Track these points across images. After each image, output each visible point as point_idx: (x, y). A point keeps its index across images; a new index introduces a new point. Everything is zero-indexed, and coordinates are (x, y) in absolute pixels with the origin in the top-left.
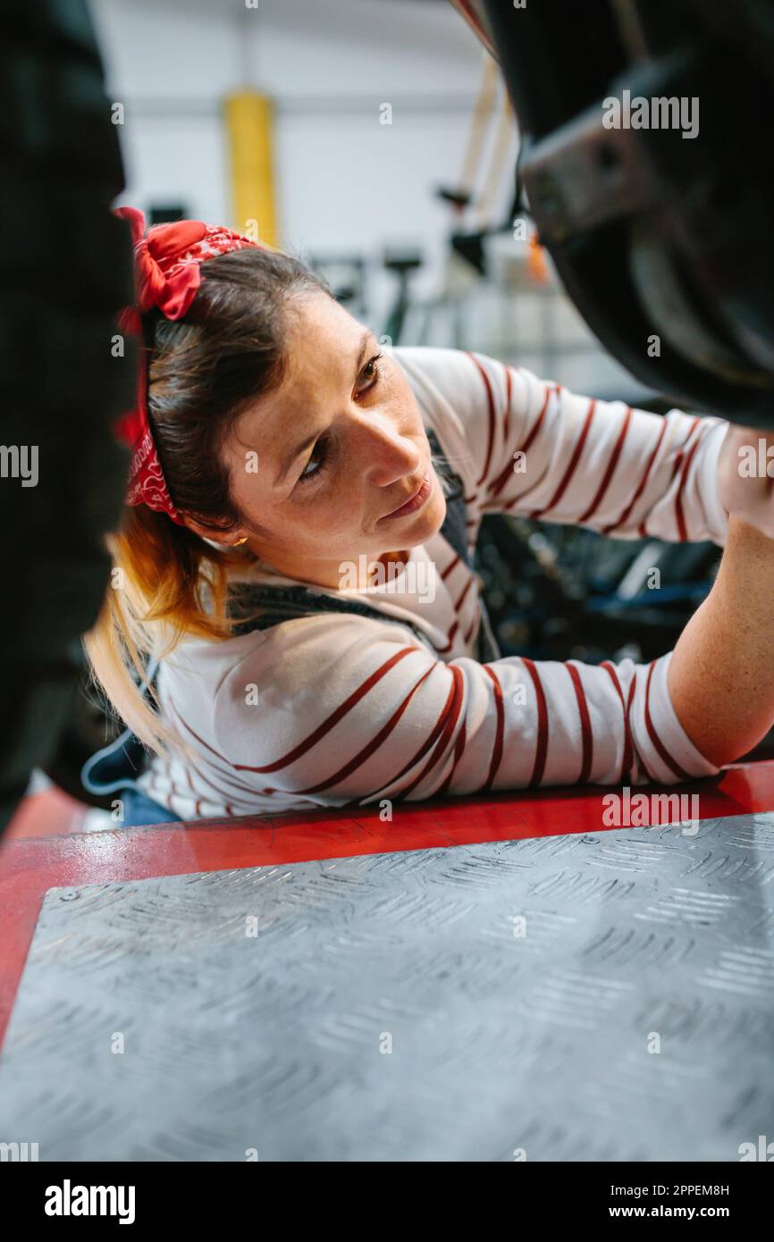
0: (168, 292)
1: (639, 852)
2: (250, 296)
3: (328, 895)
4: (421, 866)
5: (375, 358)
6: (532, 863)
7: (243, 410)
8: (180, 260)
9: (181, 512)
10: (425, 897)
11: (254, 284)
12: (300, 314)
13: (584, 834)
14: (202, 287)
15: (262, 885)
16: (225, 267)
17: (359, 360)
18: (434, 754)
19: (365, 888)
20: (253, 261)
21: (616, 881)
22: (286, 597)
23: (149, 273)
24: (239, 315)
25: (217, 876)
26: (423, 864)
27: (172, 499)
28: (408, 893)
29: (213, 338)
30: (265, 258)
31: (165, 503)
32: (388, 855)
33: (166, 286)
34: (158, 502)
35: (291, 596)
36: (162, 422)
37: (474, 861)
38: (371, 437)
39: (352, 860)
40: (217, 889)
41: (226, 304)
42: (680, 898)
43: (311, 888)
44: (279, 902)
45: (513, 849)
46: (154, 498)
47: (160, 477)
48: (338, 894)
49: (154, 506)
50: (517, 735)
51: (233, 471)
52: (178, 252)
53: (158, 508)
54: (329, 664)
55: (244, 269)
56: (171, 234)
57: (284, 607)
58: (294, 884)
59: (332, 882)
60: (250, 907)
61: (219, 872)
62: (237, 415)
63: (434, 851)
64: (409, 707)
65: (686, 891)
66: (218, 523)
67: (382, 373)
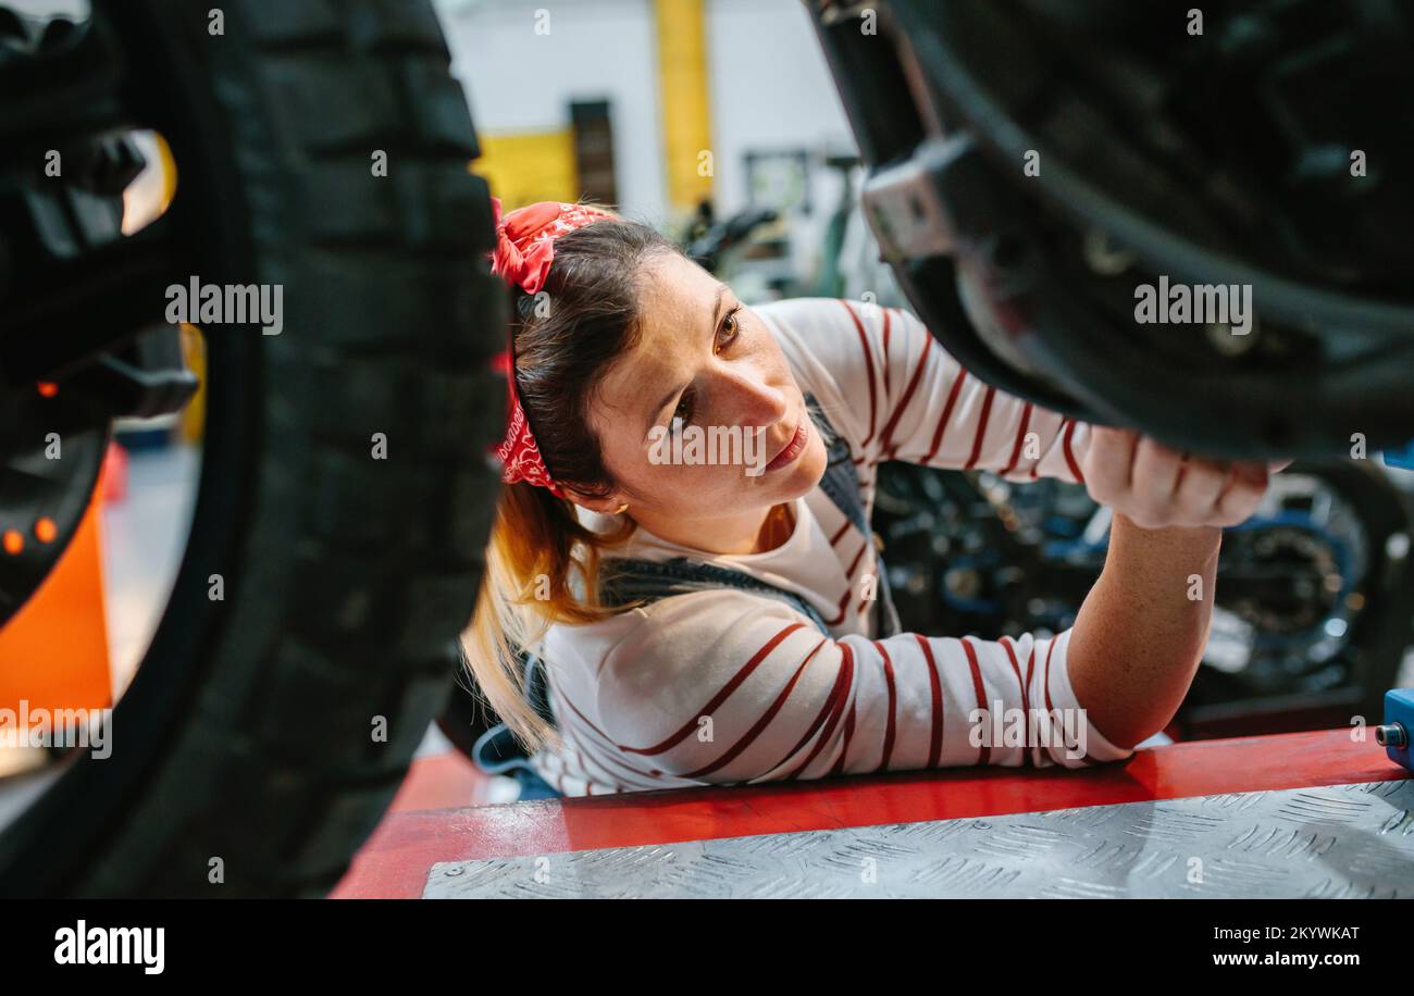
0: (526, 269)
1: (1029, 837)
2: (601, 264)
3: (707, 877)
4: (804, 848)
5: (733, 311)
6: (918, 849)
7: (605, 372)
8: (536, 239)
9: (559, 483)
10: (804, 881)
11: (605, 252)
12: (653, 276)
13: (976, 819)
14: (555, 262)
15: (642, 865)
16: (579, 240)
17: (716, 314)
18: (822, 735)
19: (744, 870)
20: (605, 232)
21: (1001, 869)
22: (666, 572)
23: (507, 254)
24: (594, 281)
25: (600, 854)
26: (807, 846)
27: (548, 470)
28: (787, 876)
29: (570, 306)
30: (615, 226)
31: (542, 475)
32: (772, 836)
33: (524, 263)
34: (537, 476)
35: (671, 570)
36: (531, 392)
37: (859, 844)
38: (736, 389)
39: (736, 841)
40: (598, 867)
41: (580, 275)
42: (1064, 888)
43: (691, 869)
44: (658, 883)
45: (902, 833)
46: (532, 471)
47: (534, 449)
48: (717, 876)
49: (532, 480)
50: (910, 715)
51: (603, 432)
52: (533, 232)
53: (538, 482)
54: (713, 641)
55: (596, 240)
56: (526, 216)
57: (663, 582)
58: (675, 864)
59: (715, 863)
60: (630, 886)
61: (601, 851)
62: (601, 376)
63: (819, 833)
64: (796, 686)
65: (1072, 882)
66: (596, 491)
67: (743, 326)
